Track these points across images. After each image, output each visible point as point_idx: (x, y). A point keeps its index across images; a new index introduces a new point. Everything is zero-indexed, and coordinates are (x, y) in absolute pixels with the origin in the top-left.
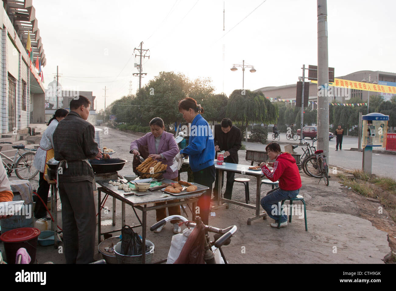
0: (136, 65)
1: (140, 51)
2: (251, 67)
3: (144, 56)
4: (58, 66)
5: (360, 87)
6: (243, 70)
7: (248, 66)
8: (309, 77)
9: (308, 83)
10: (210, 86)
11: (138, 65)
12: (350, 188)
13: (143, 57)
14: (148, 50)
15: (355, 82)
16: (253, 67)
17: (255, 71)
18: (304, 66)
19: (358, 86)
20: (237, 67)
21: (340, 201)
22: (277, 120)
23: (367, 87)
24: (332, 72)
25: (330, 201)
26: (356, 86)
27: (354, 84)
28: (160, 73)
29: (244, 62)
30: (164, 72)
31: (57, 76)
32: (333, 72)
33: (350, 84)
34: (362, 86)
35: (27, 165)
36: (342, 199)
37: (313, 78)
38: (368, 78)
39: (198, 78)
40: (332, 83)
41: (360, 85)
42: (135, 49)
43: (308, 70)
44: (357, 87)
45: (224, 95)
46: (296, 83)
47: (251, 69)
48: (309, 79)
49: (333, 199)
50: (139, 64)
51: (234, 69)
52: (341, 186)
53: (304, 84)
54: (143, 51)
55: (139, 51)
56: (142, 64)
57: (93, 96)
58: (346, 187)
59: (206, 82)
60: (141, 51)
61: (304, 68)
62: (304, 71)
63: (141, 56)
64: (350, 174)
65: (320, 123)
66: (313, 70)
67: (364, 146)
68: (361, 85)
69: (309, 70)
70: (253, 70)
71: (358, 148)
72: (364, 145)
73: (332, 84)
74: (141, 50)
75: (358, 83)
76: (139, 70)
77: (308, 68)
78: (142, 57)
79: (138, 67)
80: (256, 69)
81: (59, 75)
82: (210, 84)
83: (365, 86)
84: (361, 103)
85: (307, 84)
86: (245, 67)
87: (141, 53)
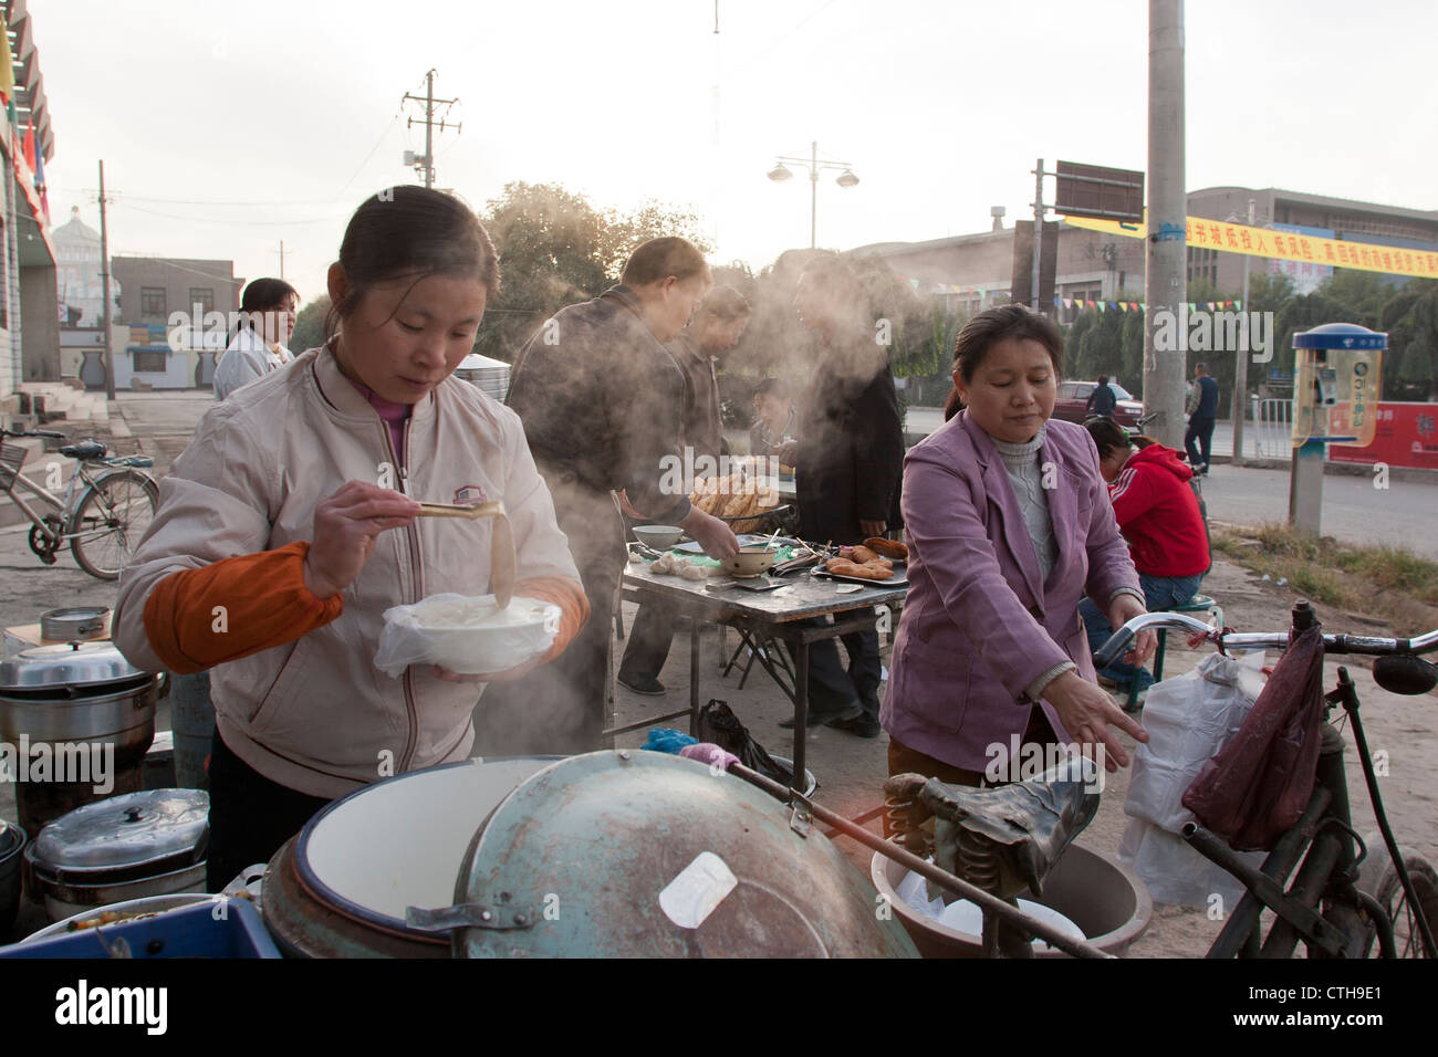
0: (411, 158)
1: (425, 103)
2: (842, 166)
3: (442, 124)
4: (101, 162)
5: (1232, 243)
6: (814, 178)
7: (831, 165)
8: (1057, 203)
9: (1055, 224)
10: (693, 238)
11: (417, 159)
12: (1284, 580)
13: (435, 129)
14: (457, 99)
15: (1214, 224)
16: (848, 167)
17: (855, 181)
18: (1040, 162)
19: (1224, 239)
20: (790, 168)
21: (1277, 623)
22: (936, 361)
23: (1255, 243)
24: (1135, 188)
25: (1240, 623)
26: (1216, 237)
27: (1212, 230)
28: (508, 187)
29: (818, 146)
30: (521, 184)
31: (102, 201)
32: (1138, 185)
33: (1198, 230)
34: (1238, 239)
35: (113, 523)
36: (1278, 617)
37: (1072, 209)
38: (1246, 210)
39: (652, 205)
40: (1135, 225)
41: (1230, 233)
42: (407, 96)
43: (1055, 178)
44: (1220, 243)
45: (742, 269)
46: (1014, 225)
47: (840, 173)
48: (1058, 212)
49: (1250, 617)
50: (422, 152)
51: (776, 175)
52: (1249, 574)
53: (1039, 227)
54: (434, 104)
55: (422, 106)
56: (434, 153)
57: (236, 276)
58: (1266, 577)
59: (682, 222)
60: (430, 106)
61: (1040, 173)
62: (1039, 180)
63: (429, 123)
64: (1250, 538)
65: (1154, 360)
66: (1071, 180)
67: (1300, 440)
68: (1233, 235)
69: (1060, 180)
70: (849, 180)
71: (1231, 455)
72: (1298, 436)
73: (1135, 229)
74: (430, 100)
75: (1223, 226)
76: (424, 177)
77: (1055, 171)
78: (433, 126)
79: (419, 165)
80: (858, 177)
81: (106, 196)
82: (695, 227)
83: (1246, 239)
84: (1220, 301)
85: (1051, 231)
86: (818, 165)
87: (429, 113)
